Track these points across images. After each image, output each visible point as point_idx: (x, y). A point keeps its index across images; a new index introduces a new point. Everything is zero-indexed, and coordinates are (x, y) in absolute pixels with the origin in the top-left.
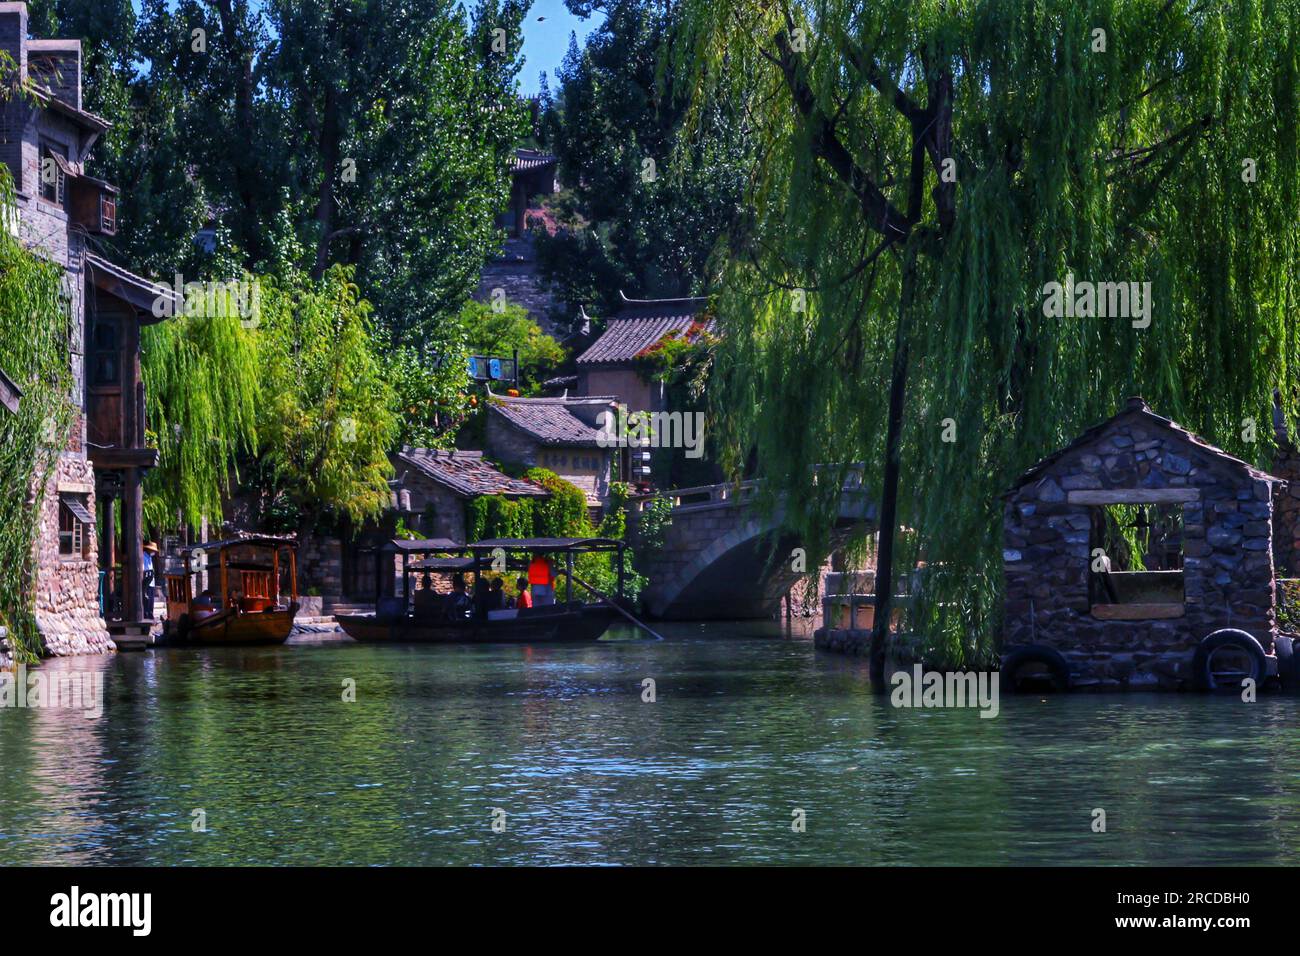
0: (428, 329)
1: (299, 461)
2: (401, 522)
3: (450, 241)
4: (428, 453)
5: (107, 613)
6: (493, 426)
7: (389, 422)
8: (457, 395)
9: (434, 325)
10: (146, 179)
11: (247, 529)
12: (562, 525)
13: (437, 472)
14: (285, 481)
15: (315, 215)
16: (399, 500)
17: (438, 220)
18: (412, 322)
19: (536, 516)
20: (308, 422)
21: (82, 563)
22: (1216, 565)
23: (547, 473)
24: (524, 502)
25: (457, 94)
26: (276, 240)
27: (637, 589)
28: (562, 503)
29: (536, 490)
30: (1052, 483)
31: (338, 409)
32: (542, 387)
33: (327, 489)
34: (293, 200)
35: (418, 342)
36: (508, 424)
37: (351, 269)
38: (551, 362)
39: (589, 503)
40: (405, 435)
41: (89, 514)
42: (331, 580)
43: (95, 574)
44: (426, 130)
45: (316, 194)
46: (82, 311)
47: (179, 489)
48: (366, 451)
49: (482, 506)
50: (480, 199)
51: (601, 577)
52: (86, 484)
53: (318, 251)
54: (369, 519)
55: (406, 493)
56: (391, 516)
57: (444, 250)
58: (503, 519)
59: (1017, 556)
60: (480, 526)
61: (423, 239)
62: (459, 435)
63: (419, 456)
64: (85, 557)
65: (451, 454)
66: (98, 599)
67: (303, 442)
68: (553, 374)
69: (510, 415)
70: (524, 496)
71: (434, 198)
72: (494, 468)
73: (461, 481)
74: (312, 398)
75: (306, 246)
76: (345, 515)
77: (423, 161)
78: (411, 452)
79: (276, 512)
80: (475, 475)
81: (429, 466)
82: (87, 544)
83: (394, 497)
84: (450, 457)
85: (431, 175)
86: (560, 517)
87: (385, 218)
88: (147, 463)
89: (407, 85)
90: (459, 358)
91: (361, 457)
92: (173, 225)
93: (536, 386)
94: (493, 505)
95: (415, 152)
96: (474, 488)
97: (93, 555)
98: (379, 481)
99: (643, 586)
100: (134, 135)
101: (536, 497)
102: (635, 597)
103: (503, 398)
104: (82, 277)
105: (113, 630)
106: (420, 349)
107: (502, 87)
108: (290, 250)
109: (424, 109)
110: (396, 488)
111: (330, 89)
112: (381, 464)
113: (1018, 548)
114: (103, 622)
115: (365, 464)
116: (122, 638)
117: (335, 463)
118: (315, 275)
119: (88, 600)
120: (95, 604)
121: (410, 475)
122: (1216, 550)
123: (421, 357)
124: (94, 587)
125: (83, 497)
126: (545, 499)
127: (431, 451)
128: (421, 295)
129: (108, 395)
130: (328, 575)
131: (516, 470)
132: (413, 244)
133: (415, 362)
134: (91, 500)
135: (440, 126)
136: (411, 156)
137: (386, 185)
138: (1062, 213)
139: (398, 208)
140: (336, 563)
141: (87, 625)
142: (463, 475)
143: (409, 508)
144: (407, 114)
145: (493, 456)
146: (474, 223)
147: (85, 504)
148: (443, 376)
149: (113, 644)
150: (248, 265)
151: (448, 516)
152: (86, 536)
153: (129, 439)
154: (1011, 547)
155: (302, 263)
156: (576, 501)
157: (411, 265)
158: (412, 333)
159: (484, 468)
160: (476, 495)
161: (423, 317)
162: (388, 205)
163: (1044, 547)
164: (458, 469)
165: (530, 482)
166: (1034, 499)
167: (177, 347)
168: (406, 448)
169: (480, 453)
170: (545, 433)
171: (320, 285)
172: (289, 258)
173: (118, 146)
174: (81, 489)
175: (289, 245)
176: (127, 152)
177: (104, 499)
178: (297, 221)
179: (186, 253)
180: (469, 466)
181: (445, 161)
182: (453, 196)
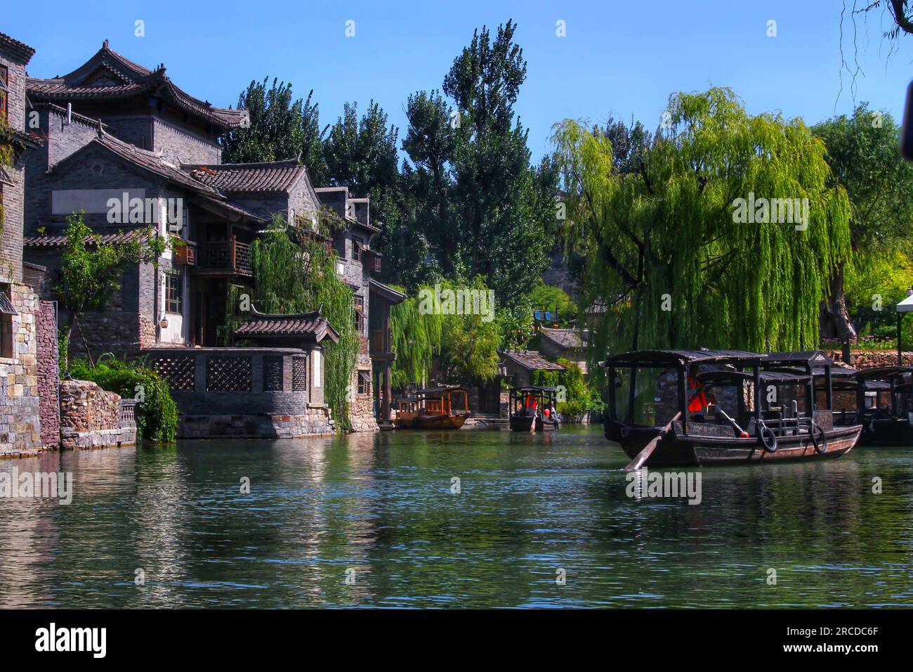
0: (516, 300)
1: (461, 355)
2: (503, 380)
3: (525, 264)
4: (516, 352)
5: (377, 417)
6: (543, 340)
7: (498, 340)
8: (528, 327)
9: (519, 299)
10: (403, 241)
11: (441, 383)
12: (571, 382)
13: (519, 360)
14: (455, 363)
15: (471, 254)
16: (502, 372)
17: (521, 255)
18: (510, 298)
19: (560, 378)
20: (466, 339)
21: (367, 397)
22: (726, 403)
23: (565, 360)
24: (555, 372)
25: (530, 204)
26: (455, 264)
27: (603, 409)
28: (571, 372)
29: (560, 367)
30: (671, 375)
31: (477, 333)
32: (569, 323)
33: (472, 367)
34: (462, 248)
35: (512, 307)
36: (549, 340)
37: (485, 277)
38: (573, 313)
39: (583, 373)
40: (505, 345)
41: (370, 378)
42: (475, 404)
43: (372, 401)
44: (517, 219)
45: (471, 245)
46: (368, 301)
47: (411, 368)
48: (489, 351)
49: (537, 374)
50: (539, 247)
51: (588, 404)
52: (369, 367)
53: (472, 269)
54: (489, 378)
55: (505, 369)
56: (499, 378)
57: (523, 268)
58: (546, 380)
59: (659, 400)
60: (536, 382)
61: (515, 264)
62: (529, 345)
63: (512, 353)
64: (368, 395)
65: (525, 353)
66: (373, 411)
67: (464, 348)
68: (573, 318)
69: (550, 336)
70: (555, 370)
71: (520, 247)
72: (542, 358)
73: (529, 364)
74: (467, 329)
75: (467, 267)
76: (480, 377)
77: (515, 232)
78: (508, 352)
79: (453, 376)
80: (535, 362)
81: (516, 357)
82: (369, 389)
83: (500, 370)
84: (525, 354)
85: (518, 237)
86: (570, 378)
87: (499, 254)
88: (392, 359)
89: (507, 201)
90: (528, 313)
91: (486, 354)
92: (414, 258)
93: (566, 323)
94: (542, 373)
95: (511, 228)
96: (534, 367)
97: (371, 394)
98: (494, 363)
99: (605, 408)
100: (398, 223)
101: (560, 370)
102: (602, 412)
103: (548, 329)
104: (368, 288)
105: (379, 423)
106: (513, 309)
107: (551, 199)
108: (460, 269)
109: (515, 211)
110: (501, 366)
111: (477, 203)
112: (495, 356)
113: (660, 397)
114: (375, 419)
115: (488, 356)
116: (382, 426)
117: (476, 356)
118: (470, 279)
119: (369, 411)
120: (372, 413)
121: (506, 361)
122: (726, 398)
123: (513, 312)
124: (372, 406)
125: (367, 372)
126: (564, 371)
127: (517, 351)
128: (514, 287)
129: (377, 333)
130: (474, 402)
131: (552, 359)
132: (511, 266)
133: (510, 314)
134: (371, 373)
135: (522, 217)
136: (509, 230)
137: (499, 241)
138: (683, 281)
139: (505, 252)
140: (476, 397)
141: (368, 420)
142: (530, 361)
143: (506, 375)
144: (508, 213)
145: (543, 353)
146: (536, 257)
147: (368, 374)
148: (521, 319)
149: (378, 428)
150: (444, 274)
151: (523, 378)
152: (369, 387)
153: (385, 350)
154: (657, 397)
155: (465, 274)
156: (577, 372)
157: (510, 275)
158: (510, 302)
159: (539, 358)
160: (535, 370)
161: (515, 295)
162: (501, 249)
163: (668, 397)
164: (528, 358)
165: (558, 364)
166: (665, 380)
167: (411, 310)
168: (506, 350)
169: (537, 352)
170: (565, 344)
171: (472, 283)
172: (459, 272)
173: (392, 227)
174: (366, 369)
175: (460, 266)
176: (395, 229)
177: (376, 373)
178: (463, 256)
179: (419, 269)
180: (533, 357)
181: (524, 231)
182: (527, 246)
